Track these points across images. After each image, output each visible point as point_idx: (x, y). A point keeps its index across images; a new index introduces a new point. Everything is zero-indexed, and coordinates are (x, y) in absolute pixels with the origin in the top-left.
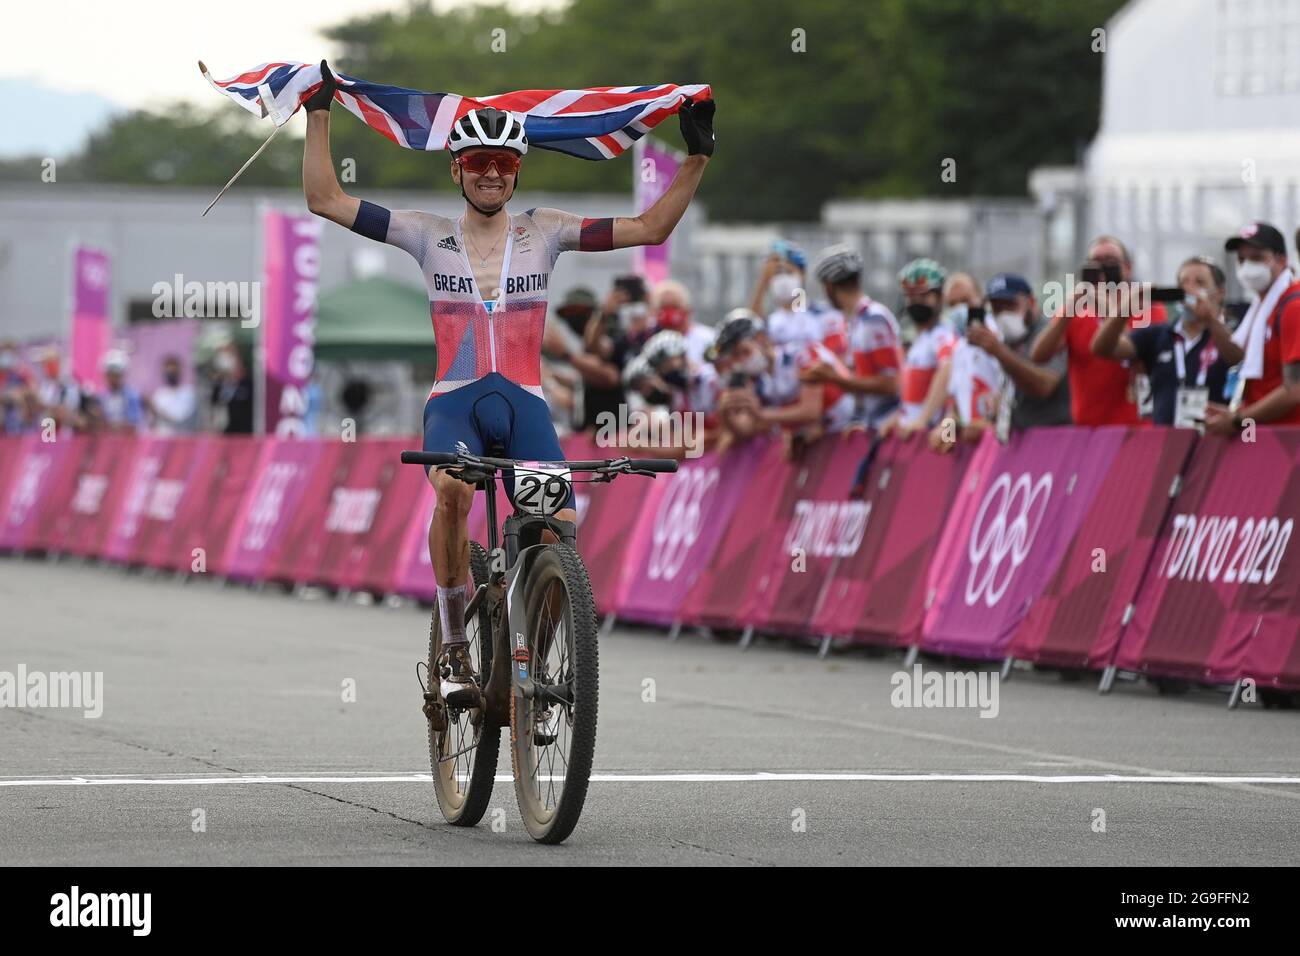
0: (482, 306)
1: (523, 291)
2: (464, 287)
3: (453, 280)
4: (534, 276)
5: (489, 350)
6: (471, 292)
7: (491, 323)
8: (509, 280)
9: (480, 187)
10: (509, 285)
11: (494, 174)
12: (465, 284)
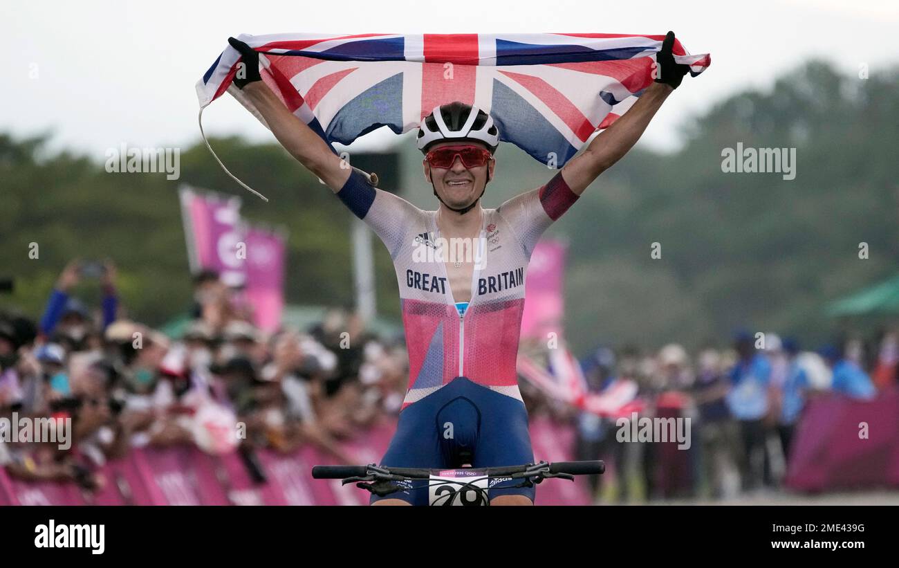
0: (454, 309)
1: (495, 291)
2: (437, 287)
3: (427, 279)
4: (505, 274)
5: (458, 354)
6: (444, 292)
7: (462, 325)
8: (480, 280)
9: (447, 182)
10: (480, 287)
11: (459, 167)
12: (438, 284)
